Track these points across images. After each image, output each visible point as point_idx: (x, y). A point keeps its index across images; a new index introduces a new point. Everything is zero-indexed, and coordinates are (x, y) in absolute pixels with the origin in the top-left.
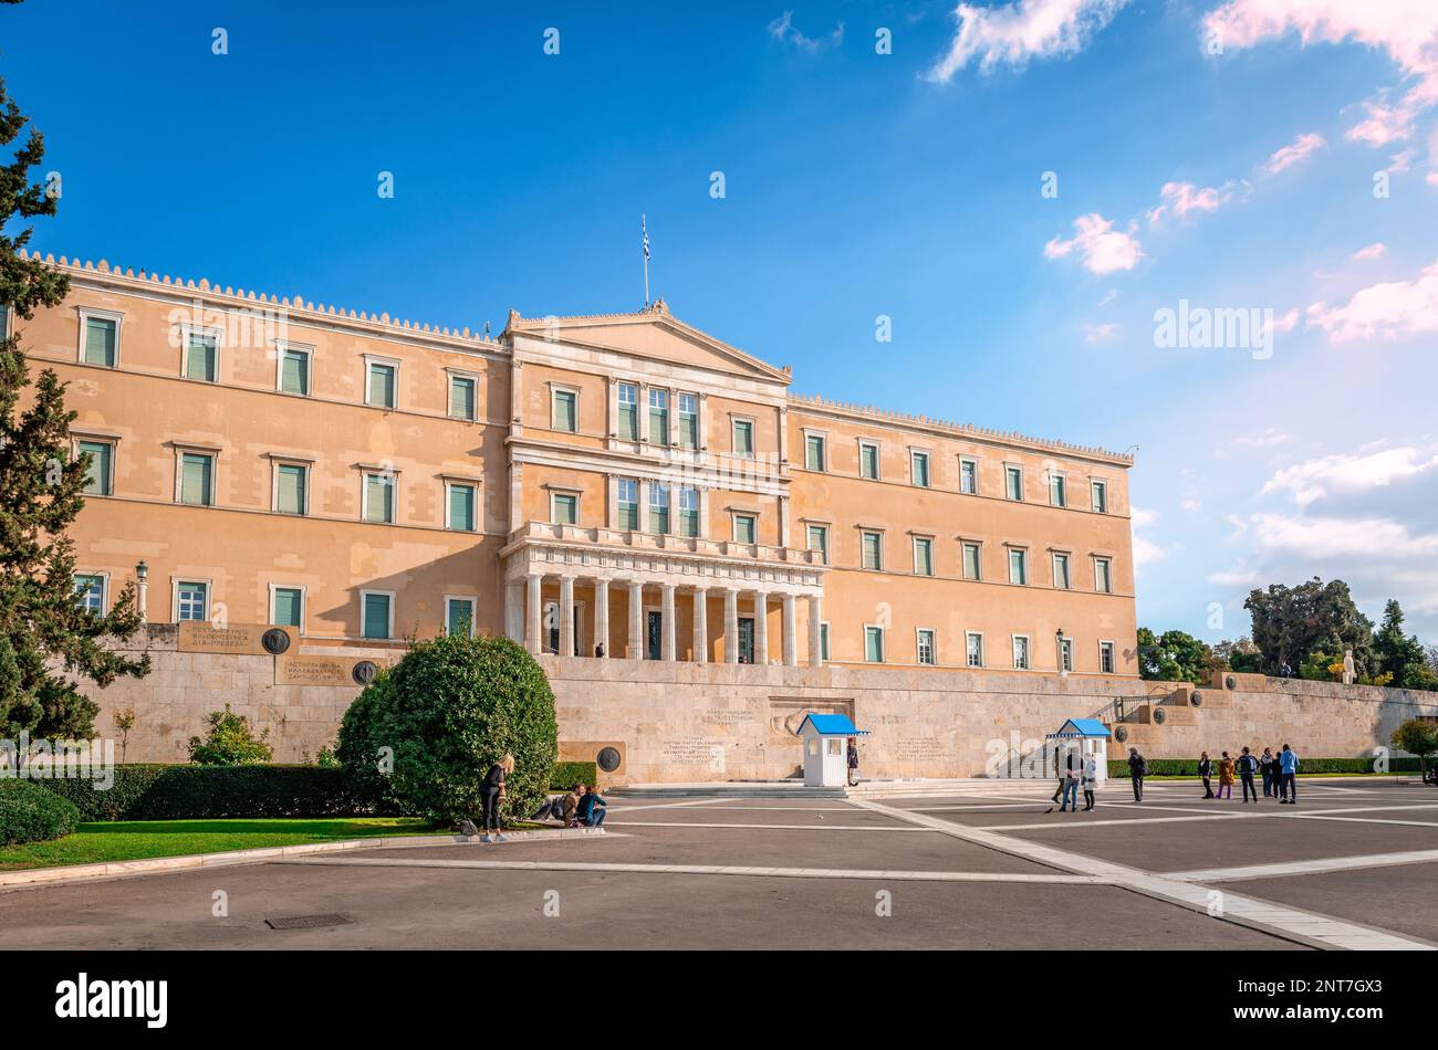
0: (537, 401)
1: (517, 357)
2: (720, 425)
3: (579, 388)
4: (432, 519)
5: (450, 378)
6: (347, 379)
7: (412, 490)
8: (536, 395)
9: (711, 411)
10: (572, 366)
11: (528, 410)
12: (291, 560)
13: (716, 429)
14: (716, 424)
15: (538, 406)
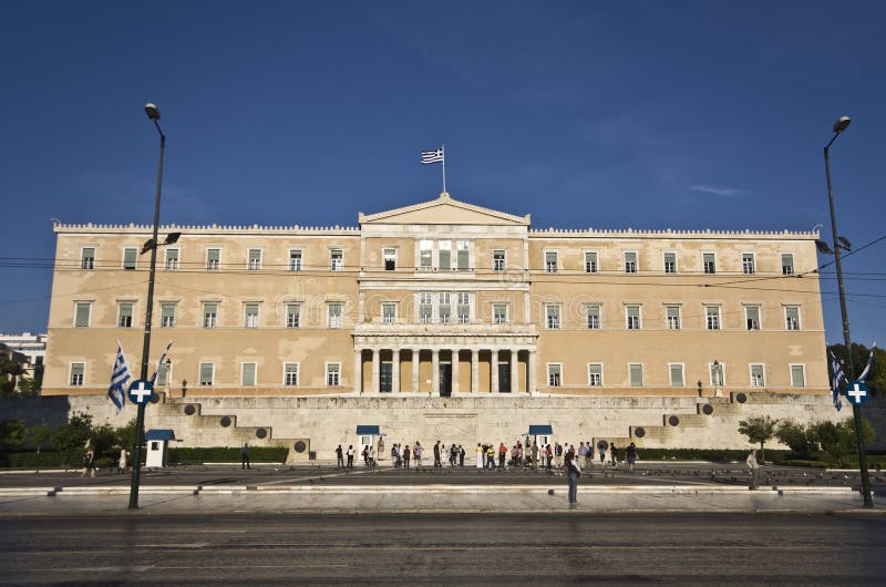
0: (373, 257)
1: (364, 235)
2: (483, 254)
3: (397, 246)
5: (330, 251)
8: (373, 254)
9: (478, 248)
10: (393, 236)
11: (369, 262)
12: (251, 350)
13: (481, 258)
14: (481, 254)
15: (374, 260)
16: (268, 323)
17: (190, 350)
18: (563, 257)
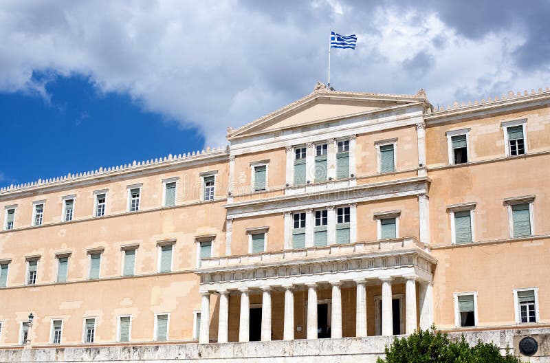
0: (243, 178)
1: (232, 154)
2: (367, 154)
3: (268, 161)
4: (189, 265)
5: (202, 178)
6: (155, 196)
7: (181, 250)
8: (243, 174)
9: (360, 146)
10: (263, 148)
11: (237, 185)
12: (127, 301)
13: (364, 158)
14: (364, 154)
15: (243, 181)
16: (143, 269)
17: (76, 305)
18: (475, 139)
